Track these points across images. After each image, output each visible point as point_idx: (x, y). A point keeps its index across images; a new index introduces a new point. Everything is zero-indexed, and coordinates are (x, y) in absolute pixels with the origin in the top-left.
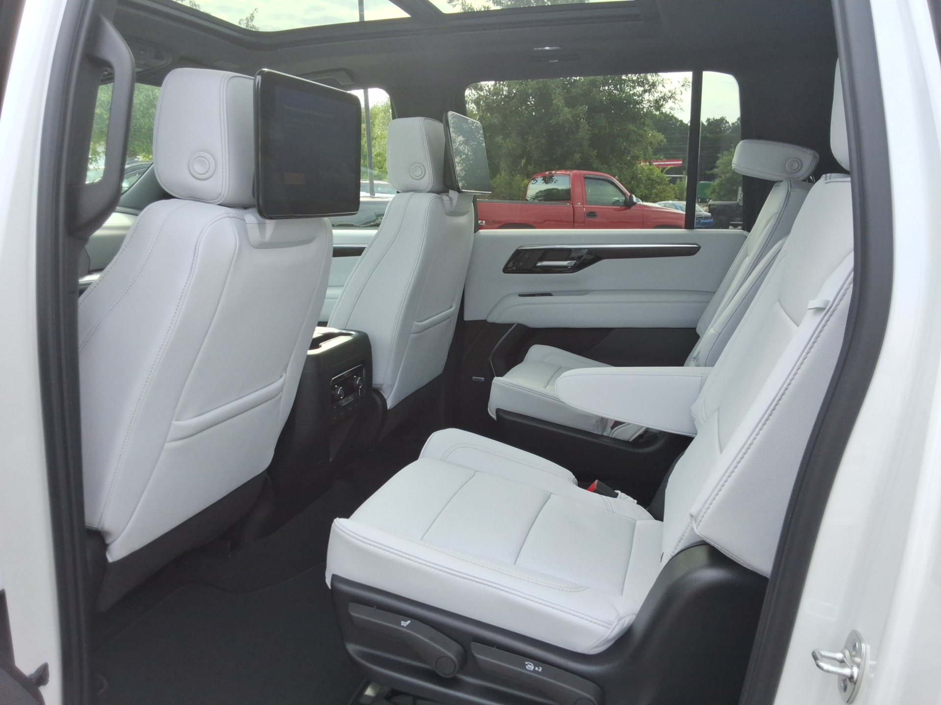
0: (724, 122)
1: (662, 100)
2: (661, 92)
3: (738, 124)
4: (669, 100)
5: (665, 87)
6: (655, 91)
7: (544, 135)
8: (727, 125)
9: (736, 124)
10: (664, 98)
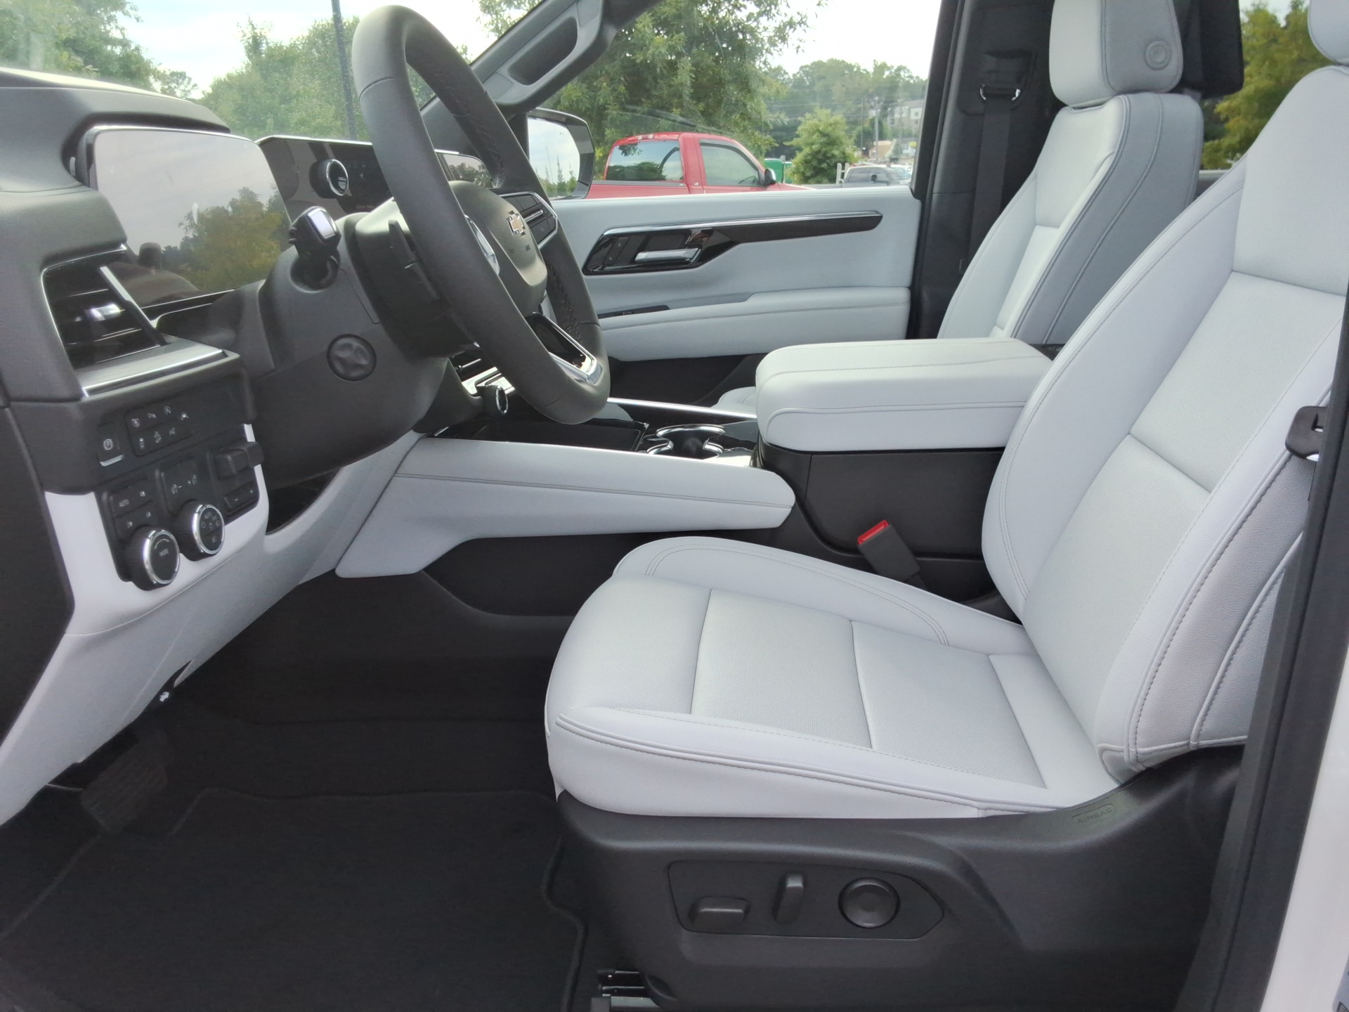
0: (782, 72)
1: (788, 28)
2: (786, 15)
3: (801, 75)
4: (798, 27)
5: (789, 7)
6: (777, 13)
7: (622, 79)
8: (786, 77)
9: (798, 76)
10: (791, 24)
